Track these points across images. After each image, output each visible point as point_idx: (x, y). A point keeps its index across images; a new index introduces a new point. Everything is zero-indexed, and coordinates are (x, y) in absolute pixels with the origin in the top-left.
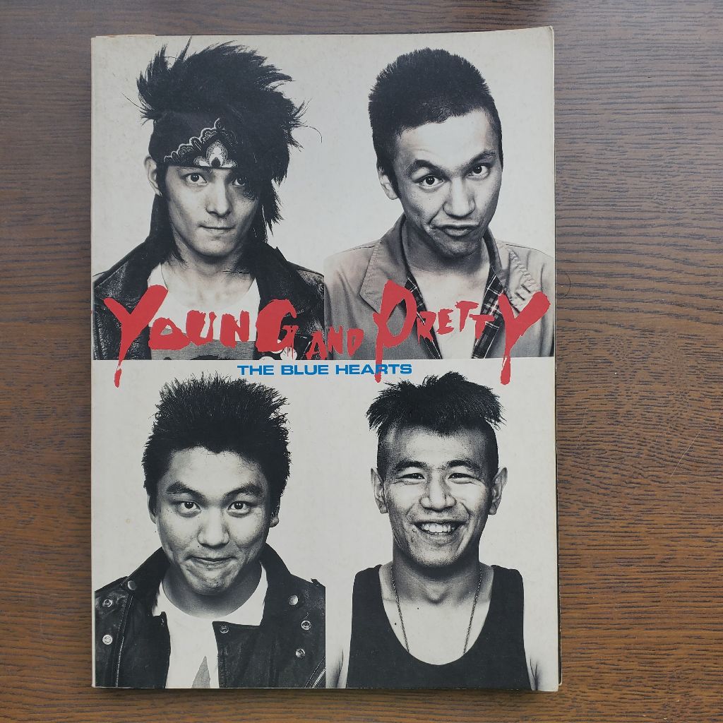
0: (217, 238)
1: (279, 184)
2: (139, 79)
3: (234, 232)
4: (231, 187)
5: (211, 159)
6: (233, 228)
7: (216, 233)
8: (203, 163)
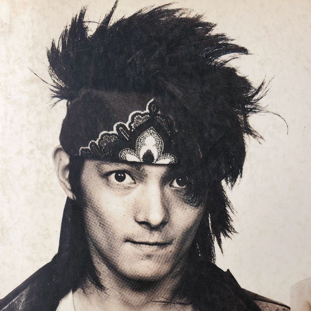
0: (149, 256)
1: (232, 186)
2: (50, 48)
3: (171, 248)
4: (168, 190)
5: (143, 152)
6: (170, 243)
7: (148, 249)
8: (131, 157)
